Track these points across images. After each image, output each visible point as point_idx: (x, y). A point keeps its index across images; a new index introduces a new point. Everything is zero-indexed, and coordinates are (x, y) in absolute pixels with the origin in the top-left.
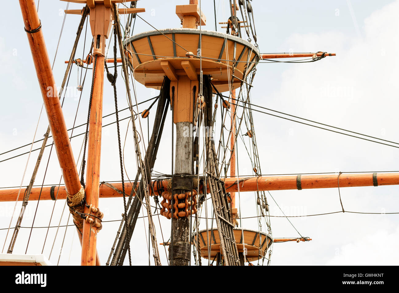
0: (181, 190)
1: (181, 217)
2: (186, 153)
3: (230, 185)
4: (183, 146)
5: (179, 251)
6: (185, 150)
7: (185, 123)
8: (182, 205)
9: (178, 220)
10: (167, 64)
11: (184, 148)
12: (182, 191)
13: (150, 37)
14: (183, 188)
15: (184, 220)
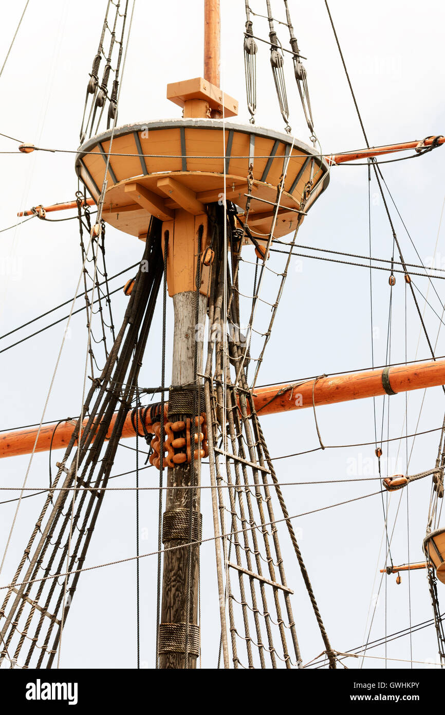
0: (179, 415)
1: (179, 464)
2: (188, 349)
3: (270, 399)
4: (183, 336)
5: (176, 526)
6: (186, 341)
7: (185, 294)
8: (179, 442)
9: (174, 469)
10: (133, 188)
11: (184, 339)
12: (181, 416)
13: (103, 144)
14: (183, 411)
15: (186, 469)
